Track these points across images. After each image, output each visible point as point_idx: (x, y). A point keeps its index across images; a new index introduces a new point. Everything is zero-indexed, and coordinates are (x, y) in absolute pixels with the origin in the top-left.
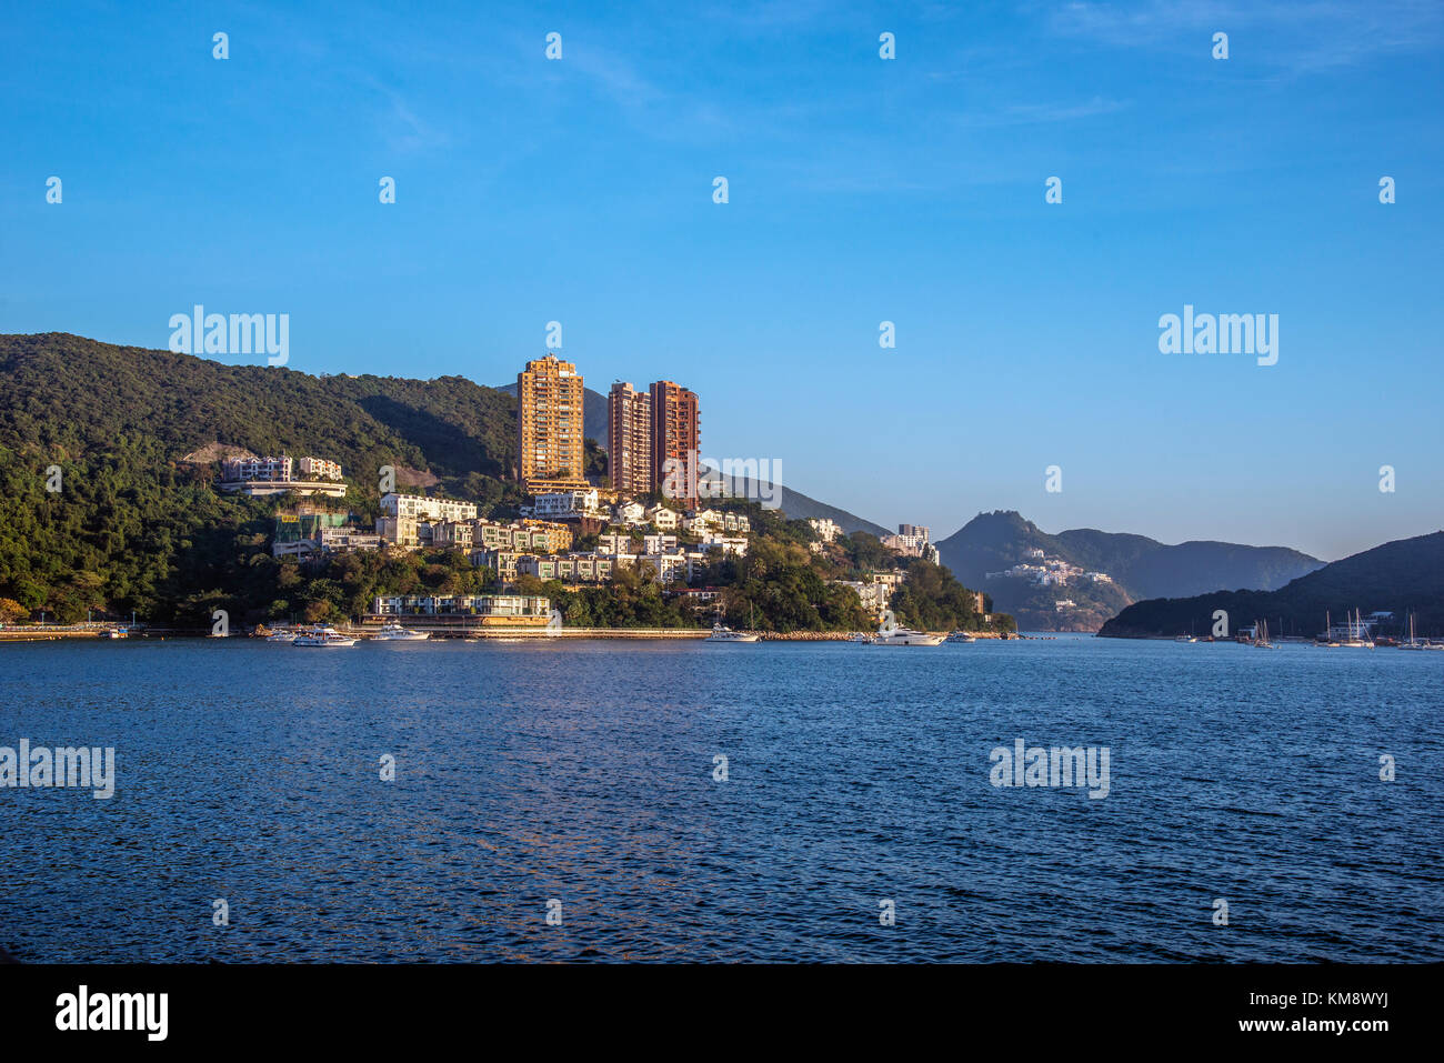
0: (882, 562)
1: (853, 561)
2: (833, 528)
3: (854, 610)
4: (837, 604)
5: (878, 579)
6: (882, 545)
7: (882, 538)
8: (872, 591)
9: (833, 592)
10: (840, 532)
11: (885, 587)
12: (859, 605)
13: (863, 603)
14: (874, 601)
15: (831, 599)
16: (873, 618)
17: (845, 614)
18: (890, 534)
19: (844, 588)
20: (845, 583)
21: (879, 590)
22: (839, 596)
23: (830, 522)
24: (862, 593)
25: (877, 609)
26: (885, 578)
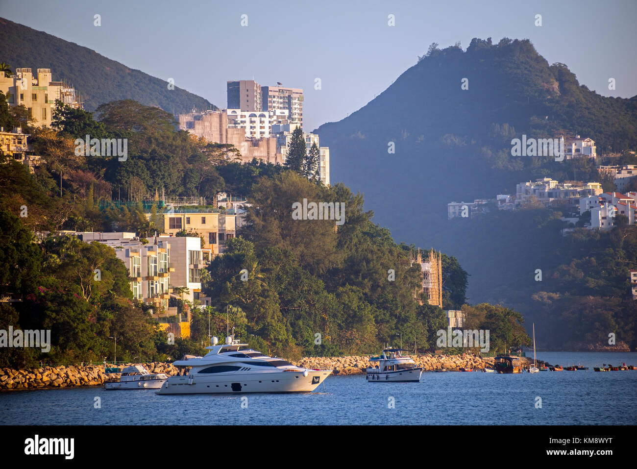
0: (185, 180)
1: (107, 177)
2: (54, 93)
3: (114, 308)
4: (68, 292)
5: (176, 223)
6: (183, 135)
7: (184, 119)
8: (160, 256)
9: (56, 260)
10: (72, 102)
11: (193, 244)
12: (128, 293)
13: (138, 289)
14: (165, 280)
15: (52, 279)
16: (164, 326)
17: (89, 318)
18: (205, 106)
19: (86, 250)
20: (89, 236)
21: (178, 252)
22: (73, 272)
23: (45, 76)
24: (134, 262)
25: (173, 303)
26: (195, 221)
